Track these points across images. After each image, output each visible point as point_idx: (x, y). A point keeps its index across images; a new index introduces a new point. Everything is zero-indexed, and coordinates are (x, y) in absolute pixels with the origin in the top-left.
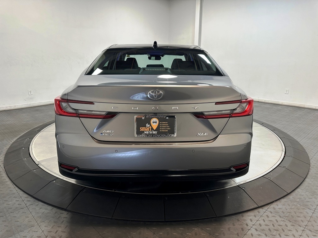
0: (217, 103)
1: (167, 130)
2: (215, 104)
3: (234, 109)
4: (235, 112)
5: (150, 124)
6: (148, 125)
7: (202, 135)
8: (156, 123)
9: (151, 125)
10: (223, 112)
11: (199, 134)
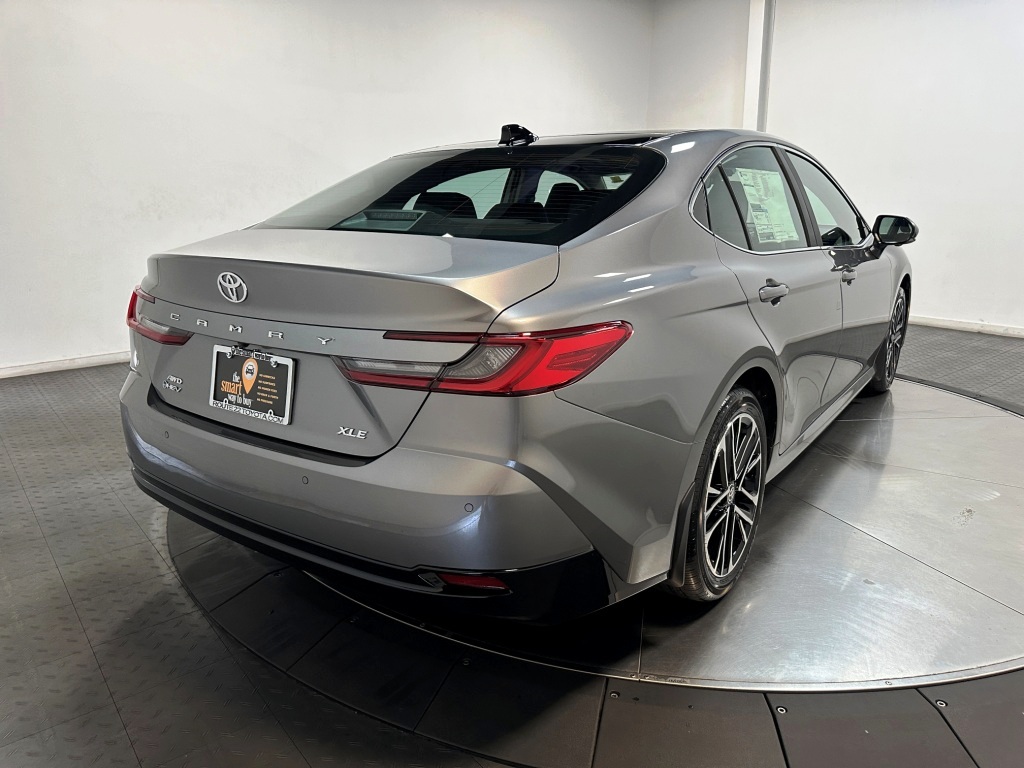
0: (390, 335)
1: (270, 399)
2: (385, 337)
3: (450, 364)
4: (453, 373)
5: (240, 374)
6: (236, 378)
7: (350, 434)
8: (252, 373)
9: (241, 379)
10: (418, 368)
11: (343, 431)
